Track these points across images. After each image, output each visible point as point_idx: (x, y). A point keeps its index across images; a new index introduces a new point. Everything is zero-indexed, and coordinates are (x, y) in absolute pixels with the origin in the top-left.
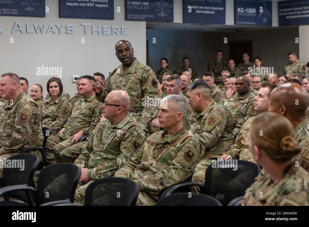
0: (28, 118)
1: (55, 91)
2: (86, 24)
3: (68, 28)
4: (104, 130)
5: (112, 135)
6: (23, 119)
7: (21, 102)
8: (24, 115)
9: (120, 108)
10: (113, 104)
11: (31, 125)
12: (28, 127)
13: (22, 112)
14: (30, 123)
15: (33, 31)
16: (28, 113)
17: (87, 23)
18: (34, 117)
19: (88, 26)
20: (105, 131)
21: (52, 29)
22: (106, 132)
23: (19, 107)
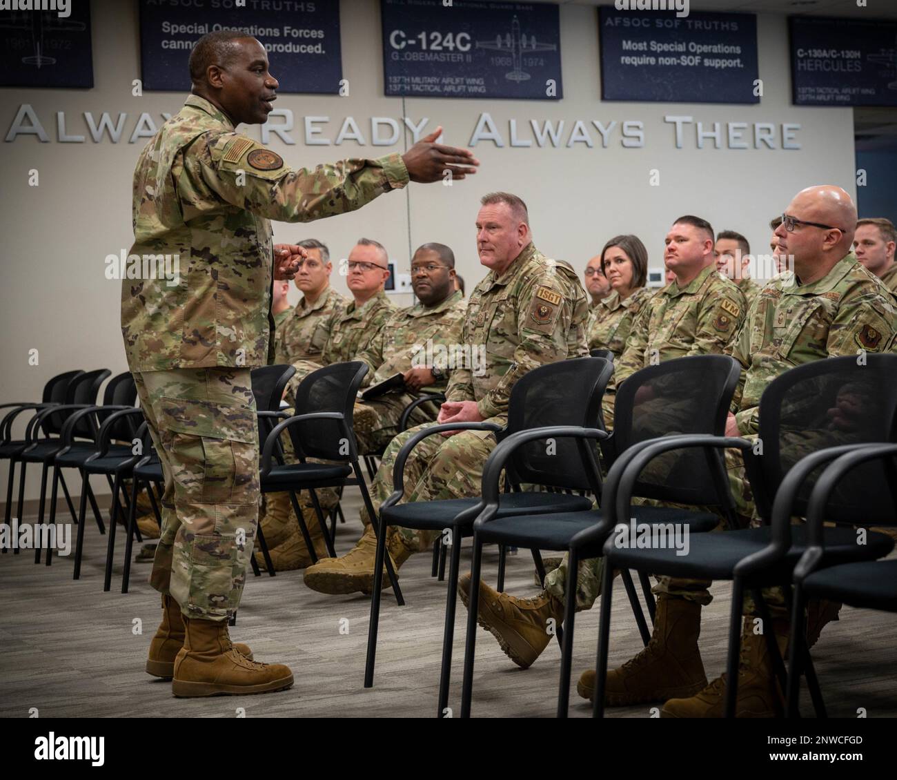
0: (554, 312)
1: (617, 274)
2: (679, 120)
3: (628, 132)
4: (776, 304)
5: (799, 314)
6: (541, 314)
7: (531, 268)
8: (544, 303)
9: (832, 233)
10: (813, 220)
11: (564, 331)
12: (557, 336)
13: (539, 295)
14: (563, 325)
15: (530, 141)
16: (555, 298)
17: (680, 115)
18: (570, 308)
19: (684, 123)
20: (778, 306)
21: (582, 134)
22: (782, 307)
23: (527, 281)
